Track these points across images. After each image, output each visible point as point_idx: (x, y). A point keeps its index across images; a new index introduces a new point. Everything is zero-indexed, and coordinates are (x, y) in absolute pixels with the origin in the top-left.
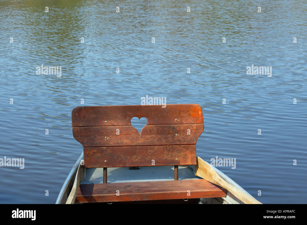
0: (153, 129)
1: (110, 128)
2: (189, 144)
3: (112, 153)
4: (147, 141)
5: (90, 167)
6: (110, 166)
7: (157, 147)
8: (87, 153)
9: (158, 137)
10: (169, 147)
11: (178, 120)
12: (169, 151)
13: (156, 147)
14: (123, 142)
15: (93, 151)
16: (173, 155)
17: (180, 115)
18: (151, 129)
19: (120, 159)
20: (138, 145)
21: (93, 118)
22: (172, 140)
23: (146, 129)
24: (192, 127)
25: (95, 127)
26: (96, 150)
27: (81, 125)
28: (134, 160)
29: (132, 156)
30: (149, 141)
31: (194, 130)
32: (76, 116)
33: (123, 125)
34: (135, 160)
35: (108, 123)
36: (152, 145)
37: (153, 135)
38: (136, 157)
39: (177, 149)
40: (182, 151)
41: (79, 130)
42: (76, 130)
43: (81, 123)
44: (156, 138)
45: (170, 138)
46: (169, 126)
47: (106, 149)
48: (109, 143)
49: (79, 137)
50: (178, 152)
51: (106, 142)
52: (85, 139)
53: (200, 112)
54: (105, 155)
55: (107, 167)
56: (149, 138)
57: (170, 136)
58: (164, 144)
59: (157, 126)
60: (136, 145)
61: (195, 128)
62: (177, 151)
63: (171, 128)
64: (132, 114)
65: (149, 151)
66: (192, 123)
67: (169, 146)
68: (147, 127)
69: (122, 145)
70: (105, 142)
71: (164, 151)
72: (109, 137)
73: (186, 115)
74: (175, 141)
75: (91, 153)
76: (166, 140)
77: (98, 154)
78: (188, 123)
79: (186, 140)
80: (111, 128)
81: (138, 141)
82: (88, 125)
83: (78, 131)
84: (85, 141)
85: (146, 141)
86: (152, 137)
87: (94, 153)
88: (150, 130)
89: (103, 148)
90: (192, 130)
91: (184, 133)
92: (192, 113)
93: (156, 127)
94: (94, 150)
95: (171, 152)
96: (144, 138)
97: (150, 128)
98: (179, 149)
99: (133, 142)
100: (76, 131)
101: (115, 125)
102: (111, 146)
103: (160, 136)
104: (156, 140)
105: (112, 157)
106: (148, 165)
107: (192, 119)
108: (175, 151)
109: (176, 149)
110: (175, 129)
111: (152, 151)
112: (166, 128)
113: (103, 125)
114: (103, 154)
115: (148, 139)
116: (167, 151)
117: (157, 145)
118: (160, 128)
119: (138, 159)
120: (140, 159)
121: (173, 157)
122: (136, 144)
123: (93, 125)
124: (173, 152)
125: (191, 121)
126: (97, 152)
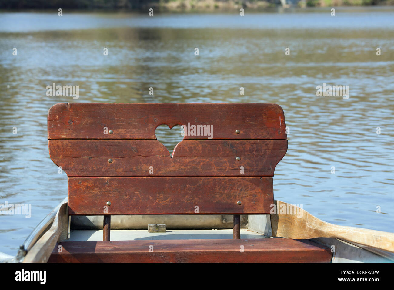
0: (195, 147)
1: (117, 144)
2: (260, 175)
3: (120, 189)
4: (185, 168)
5: (79, 212)
6: (115, 213)
7: (202, 180)
8: (75, 187)
9: (204, 161)
10: (225, 181)
11: (241, 132)
12: (225, 188)
13: (200, 179)
14: (141, 169)
15: (86, 184)
16: (231, 194)
17: (245, 122)
18: (191, 147)
19: (134, 199)
20: (168, 175)
21: (87, 124)
22: (229, 167)
23: (183, 147)
24: (266, 145)
25: (90, 141)
26: (91, 182)
27: (64, 137)
28: (160, 203)
29: (158, 195)
30: (189, 167)
31: (270, 150)
32: (56, 120)
33: (140, 138)
34: (162, 202)
35: (115, 133)
36: (193, 175)
37: (195, 158)
38: (163, 196)
39: (239, 184)
40: (248, 188)
41: (60, 145)
42: (54, 145)
43: (65, 134)
44: (201, 164)
45: (226, 163)
46: (225, 142)
47: (110, 180)
48: (115, 169)
49: (60, 158)
50: (241, 190)
51: (109, 167)
52: (72, 162)
53: (280, 118)
54: (107, 191)
55: (112, 213)
56: (189, 162)
57: (226, 159)
58: (215, 175)
59: (203, 141)
60: (164, 175)
61: (271, 147)
62: (239, 187)
63: (228, 146)
64: (157, 119)
65: (188, 185)
66: (266, 138)
67: (224, 179)
68: (184, 143)
69: (139, 175)
70: (107, 168)
71: (216, 187)
72: (116, 160)
73: (256, 123)
74: (234, 169)
75: (81, 187)
76: (218, 167)
77: (95, 189)
78: (258, 138)
79: (255, 168)
80: (119, 142)
81: (168, 167)
82: (78, 137)
83: (58, 146)
84: (72, 166)
85: (182, 167)
86: (194, 162)
87: (87, 187)
88: (191, 149)
89: (105, 180)
90: (266, 150)
91: (252, 156)
92: (266, 119)
93: (200, 142)
94: (88, 183)
95: (229, 189)
96: (179, 162)
97: (191, 145)
98: (243, 184)
99: (159, 170)
100: (56, 147)
101: (126, 138)
102: (119, 175)
103: (208, 160)
104: (200, 167)
105: (121, 195)
106: (187, 211)
107: (265, 131)
108: (235, 188)
109: (237, 183)
110: (234, 149)
111: (193, 187)
112: (219, 145)
113: (104, 138)
114: (104, 190)
115: (187, 166)
116: (220, 188)
117: (203, 175)
118: (209, 146)
119: (167, 200)
120: (170, 201)
121: (232, 198)
122: (165, 173)
123: (87, 137)
124: (232, 189)
125: (264, 134)
126: (93, 186)
